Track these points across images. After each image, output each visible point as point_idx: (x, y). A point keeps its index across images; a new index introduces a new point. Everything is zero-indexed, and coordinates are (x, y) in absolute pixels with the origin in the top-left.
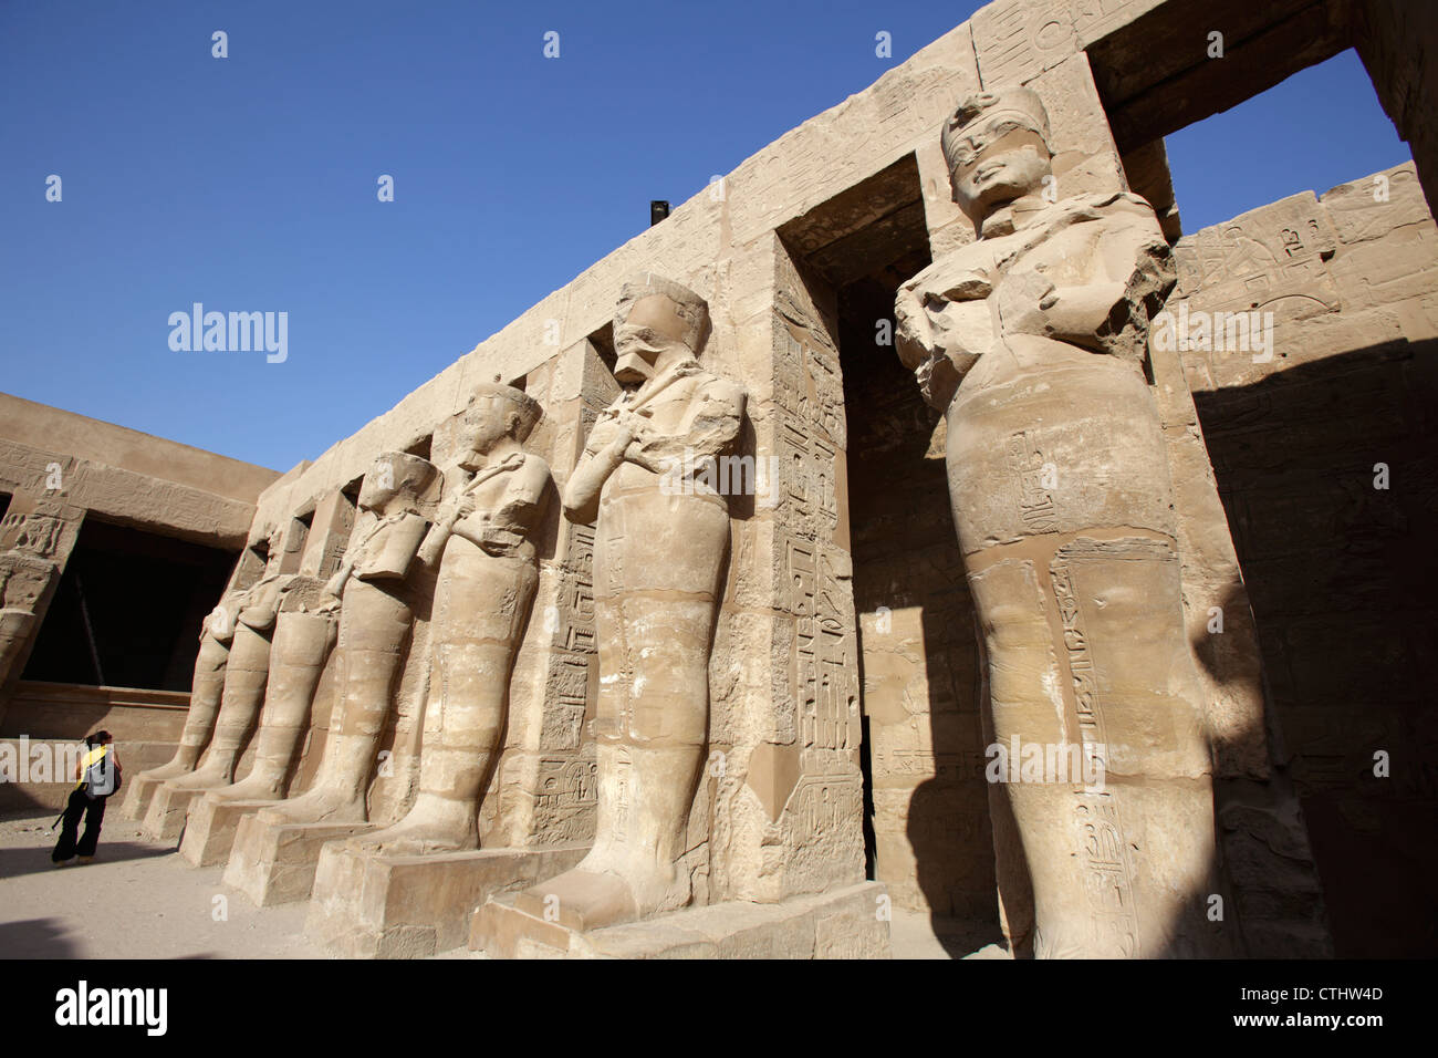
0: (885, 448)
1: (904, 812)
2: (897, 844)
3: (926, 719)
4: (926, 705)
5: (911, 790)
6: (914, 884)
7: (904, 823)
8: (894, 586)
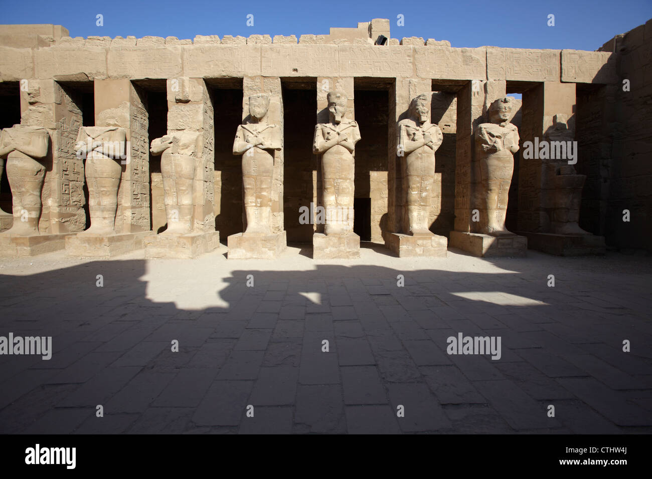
0: (381, 124)
1: (379, 220)
2: (377, 228)
3: (387, 199)
4: (387, 196)
5: (381, 216)
6: (381, 236)
7: (379, 223)
8: (381, 165)
